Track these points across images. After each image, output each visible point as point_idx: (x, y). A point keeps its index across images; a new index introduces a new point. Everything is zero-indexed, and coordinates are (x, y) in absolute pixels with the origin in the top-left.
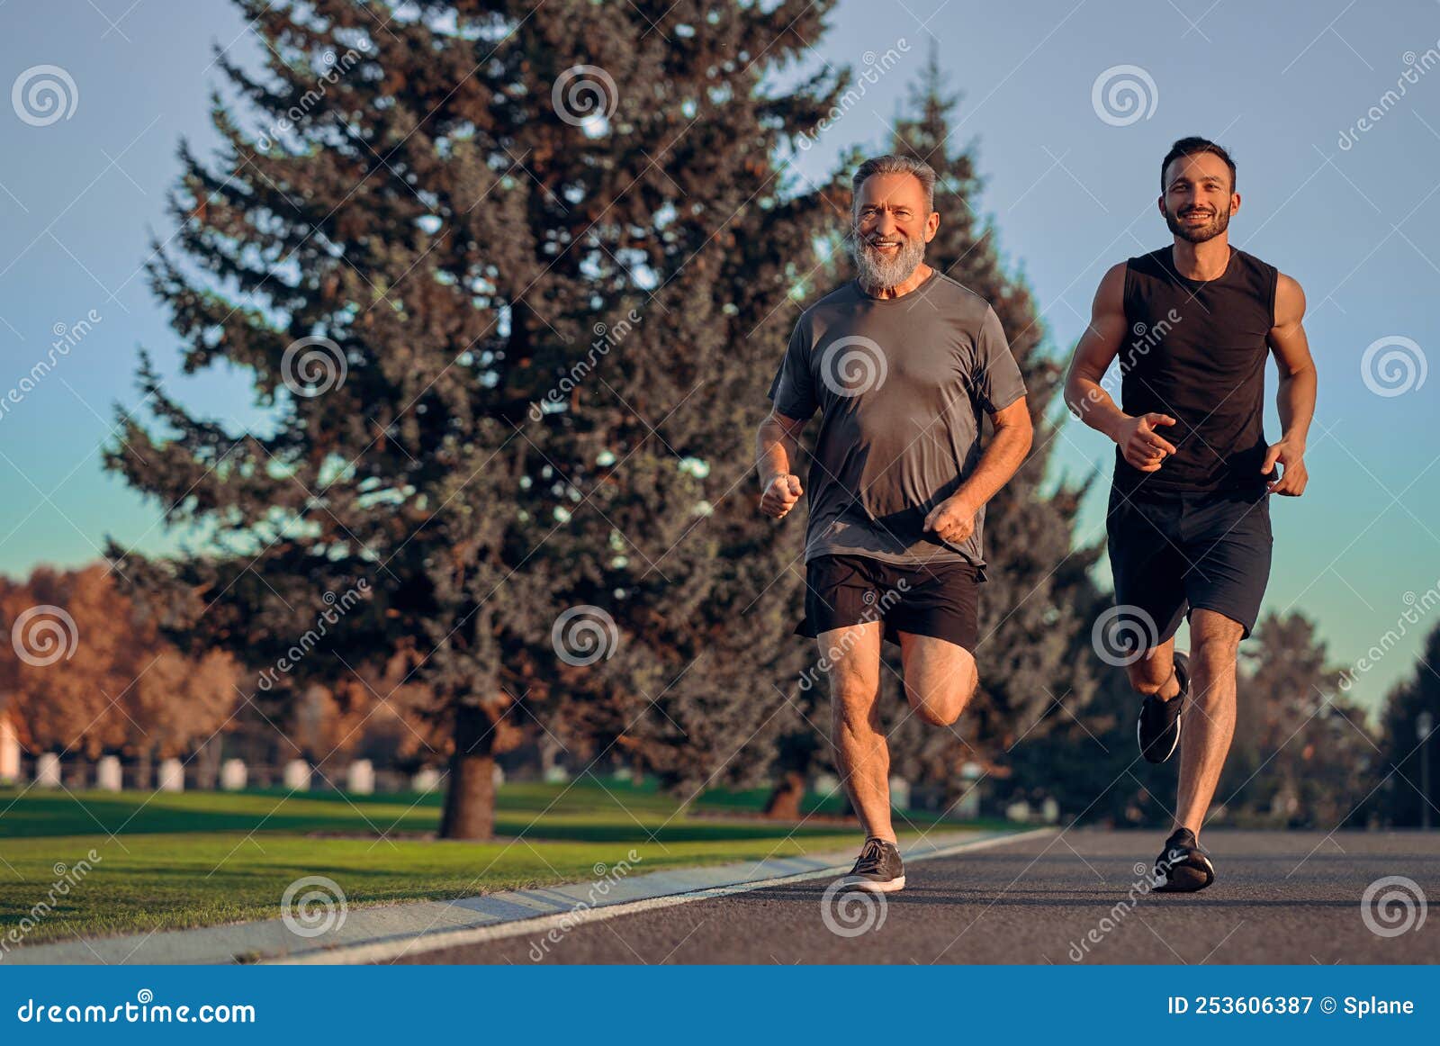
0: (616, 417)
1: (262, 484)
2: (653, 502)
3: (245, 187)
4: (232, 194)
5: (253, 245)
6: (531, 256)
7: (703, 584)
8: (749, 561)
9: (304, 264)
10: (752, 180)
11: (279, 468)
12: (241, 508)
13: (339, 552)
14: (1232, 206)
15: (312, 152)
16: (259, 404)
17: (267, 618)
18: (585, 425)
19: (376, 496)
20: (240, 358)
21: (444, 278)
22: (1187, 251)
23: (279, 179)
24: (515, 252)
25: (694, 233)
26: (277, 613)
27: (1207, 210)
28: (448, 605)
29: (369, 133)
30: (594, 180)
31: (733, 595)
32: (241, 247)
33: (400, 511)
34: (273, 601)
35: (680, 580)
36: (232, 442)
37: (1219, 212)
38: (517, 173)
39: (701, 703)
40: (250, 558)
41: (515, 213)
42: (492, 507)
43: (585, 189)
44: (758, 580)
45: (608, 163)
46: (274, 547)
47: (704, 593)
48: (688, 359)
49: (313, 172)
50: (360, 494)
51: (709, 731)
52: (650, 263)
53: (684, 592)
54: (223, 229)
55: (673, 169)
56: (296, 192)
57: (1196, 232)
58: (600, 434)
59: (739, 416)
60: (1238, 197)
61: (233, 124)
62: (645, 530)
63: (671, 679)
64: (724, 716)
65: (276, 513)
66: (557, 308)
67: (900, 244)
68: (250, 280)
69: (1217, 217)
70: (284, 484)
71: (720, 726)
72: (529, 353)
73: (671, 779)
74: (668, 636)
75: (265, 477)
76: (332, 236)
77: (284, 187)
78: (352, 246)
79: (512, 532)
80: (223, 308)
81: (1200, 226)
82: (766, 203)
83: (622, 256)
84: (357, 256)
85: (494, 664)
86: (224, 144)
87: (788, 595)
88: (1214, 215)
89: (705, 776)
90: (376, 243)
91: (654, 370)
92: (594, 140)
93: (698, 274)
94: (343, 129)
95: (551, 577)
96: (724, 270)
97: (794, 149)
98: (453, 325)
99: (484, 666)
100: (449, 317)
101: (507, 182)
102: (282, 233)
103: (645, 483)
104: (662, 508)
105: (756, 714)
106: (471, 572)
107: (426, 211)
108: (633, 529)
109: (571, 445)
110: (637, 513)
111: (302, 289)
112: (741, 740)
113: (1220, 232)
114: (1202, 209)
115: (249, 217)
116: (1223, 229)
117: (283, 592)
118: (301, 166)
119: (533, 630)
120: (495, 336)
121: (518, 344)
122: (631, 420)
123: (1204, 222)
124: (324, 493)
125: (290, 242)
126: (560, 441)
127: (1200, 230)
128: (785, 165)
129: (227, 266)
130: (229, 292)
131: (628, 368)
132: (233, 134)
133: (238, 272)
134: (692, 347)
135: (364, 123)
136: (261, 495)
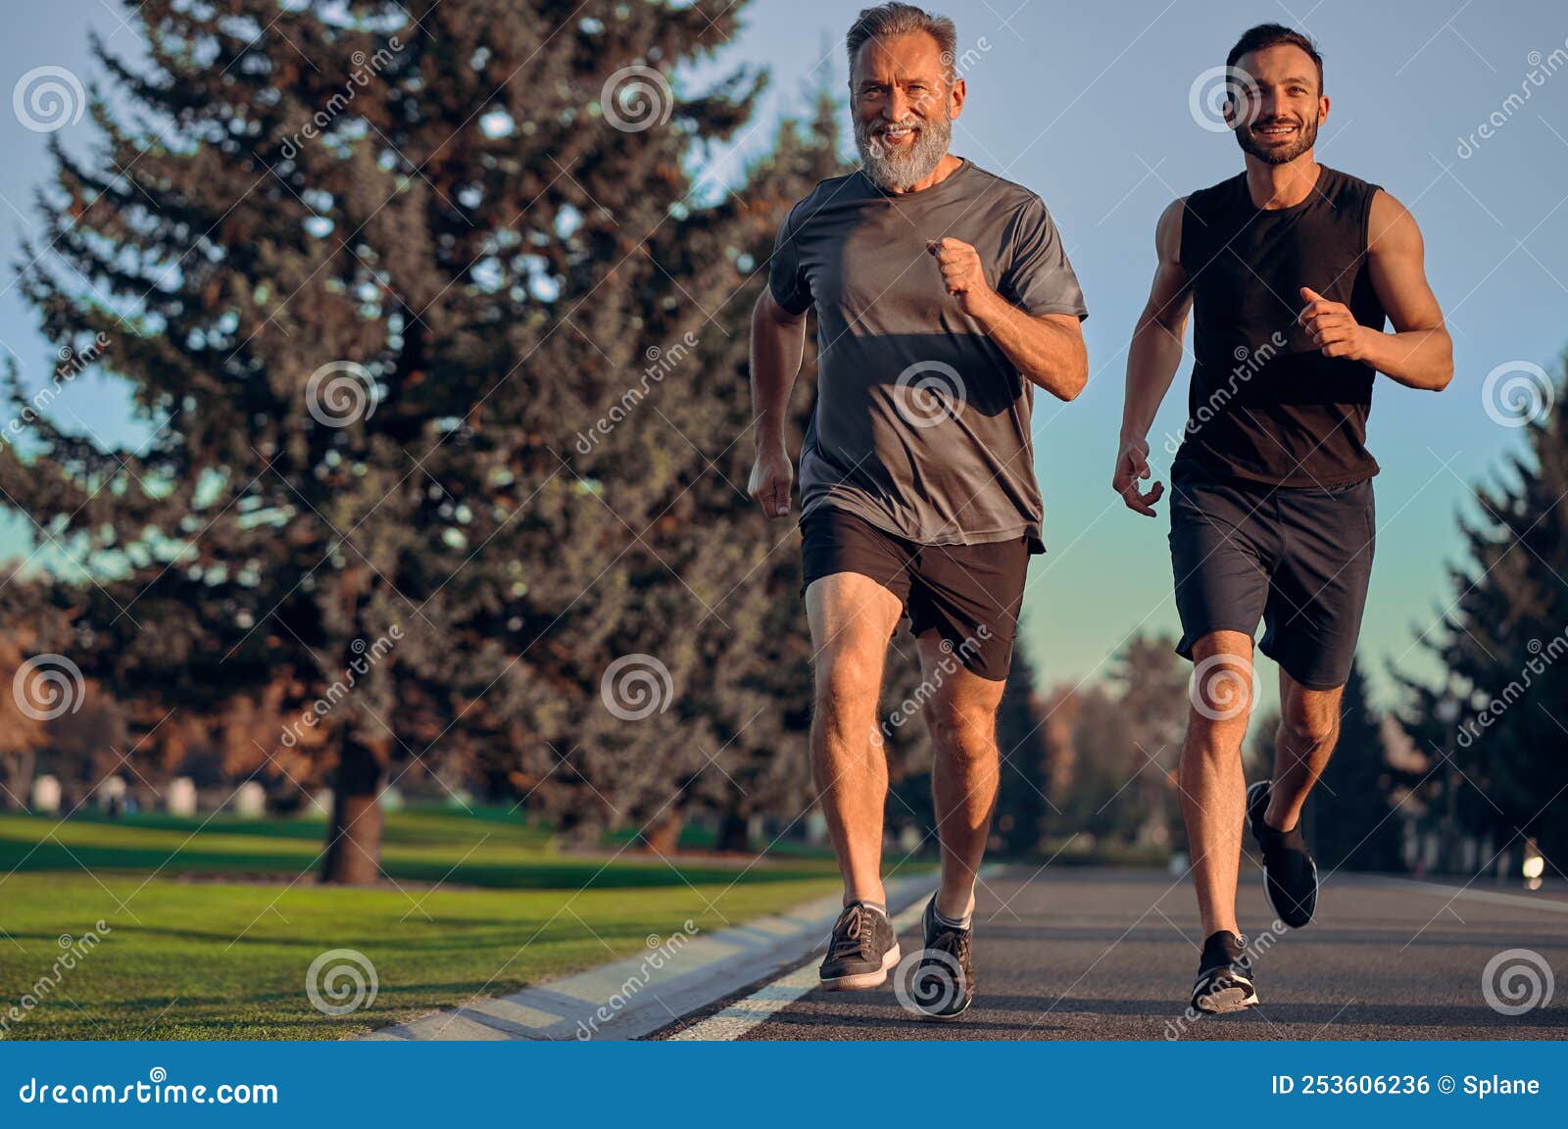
0: (518, 437)
1: (136, 502)
2: (558, 527)
3: (120, 184)
4: (107, 193)
5: (131, 247)
6: (430, 264)
7: (610, 616)
8: (658, 590)
9: (185, 268)
10: (665, 186)
11: (156, 486)
12: (117, 528)
13: (217, 575)
14: (1319, 113)
15: (193, 148)
16: (137, 416)
17: (141, 646)
18: (484, 444)
19: (255, 516)
20: (115, 368)
21: (335, 286)
22: (1264, 176)
23: (159, 177)
24: (413, 260)
25: (602, 242)
26: (151, 642)
27: (1292, 121)
28: (338, 636)
29: (255, 128)
30: (496, 183)
31: (642, 627)
32: (118, 249)
33: (281, 533)
34: (149, 628)
35: (586, 611)
36: (106, 458)
37: (1306, 123)
38: (413, 174)
39: (608, 742)
40: (124, 583)
41: (414, 217)
42: (388, 529)
43: (484, 192)
44: (668, 611)
45: (511, 166)
46: (146, 569)
47: (610, 625)
48: (597, 375)
49: (196, 171)
50: (240, 513)
51: (613, 771)
52: (551, 271)
53: (589, 624)
54: (99, 229)
55: (582, 174)
56: (177, 190)
57: (1277, 151)
58: (502, 454)
59: (648, 437)
60: (1326, 101)
61: (112, 117)
62: (550, 557)
63: (575, 717)
64: (630, 755)
65: (151, 533)
66: (458, 319)
67: (917, 130)
68: (123, 283)
69: (1303, 130)
70: (163, 503)
71: (623, 766)
72: (424, 366)
73: (570, 821)
74: (569, 670)
75: (142, 494)
76: (215, 239)
77: (165, 184)
78: (234, 249)
79: (406, 557)
80: (97, 312)
81: (1283, 143)
82: (678, 210)
83: (520, 263)
84: (242, 259)
85: (387, 700)
86: (100, 138)
87: (698, 626)
88: (1299, 127)
89: (605, 818)
90: (267, 249)
91: (562, 389)
92: (495, 142)
93: (607, 286)
94: (225, 124)
95: (448, 605)
96: (636, 282)
97: (707, 155)
98: (347, 335)
99: (374, 701)
100: (341, 327)
101: (403, 184)
102: (161, 232)
103: (550, 508)
104: (568, 533)
105: (660, 752)
106: (363, 601)
107: (317, 212)
108: (536, 556)
109: (471, 465)
110: (541, 539)
111: (180, 295)
112: (645, 780)
113: (1307, 149)
114: (1286, 120)
115: (123, 215)
116: (1309, 144)
117: (158, 620)
118: (183, 164)
119: (429, 660)
120: (386, 347)
121: (412, 356)
122: (536, 440)
123: (1288, 138)
124: (203, 513)
125: (169, 244)
126: (458, 462)
127: (1283, 148)
128: (698, 170)
129: (97, 267)
130: (99, 294)
131: (532, 384)
132: (111, 128)
133: (109, 274)
134: (601, 364)
135: (250, 116)
136: (134, 514)
